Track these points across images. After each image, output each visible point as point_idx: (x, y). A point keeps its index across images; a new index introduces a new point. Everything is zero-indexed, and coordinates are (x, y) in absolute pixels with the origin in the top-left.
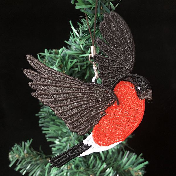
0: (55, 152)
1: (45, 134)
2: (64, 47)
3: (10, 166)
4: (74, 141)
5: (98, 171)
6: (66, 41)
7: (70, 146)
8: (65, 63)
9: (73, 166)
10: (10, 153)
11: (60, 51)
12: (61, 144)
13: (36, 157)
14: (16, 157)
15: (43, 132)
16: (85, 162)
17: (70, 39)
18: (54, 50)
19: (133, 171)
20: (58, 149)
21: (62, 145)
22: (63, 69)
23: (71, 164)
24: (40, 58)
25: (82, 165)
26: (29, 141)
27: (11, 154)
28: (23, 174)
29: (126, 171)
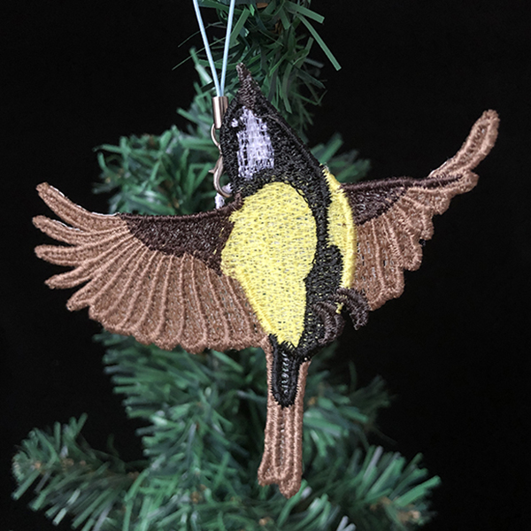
0: (154, 452)
1: (123, 396)
2: (174, 128)
3: (17, 495)
4: (211, 414)
5: (283, 506)
6: (181, 111)
7: (197, 430)
8: (178, 175)
9: (208, 492)
10: (17, 458)
11: (163, 139)
12: (172, 425)
13: (95, 469)
14: (36, 469)
15: (118, 390)
16: (244, 481)
17: (194, 106)
18: (146, 138)
19: (393, 506)
20: (161, 442)
21: (174, 428)
22: (174, 196)
23: (203, 486)
24: (107, 164)
25: (236, 490)
26: (77, 422)
27: (21, 461)
28: (57, 520)
29: (373, 507)
